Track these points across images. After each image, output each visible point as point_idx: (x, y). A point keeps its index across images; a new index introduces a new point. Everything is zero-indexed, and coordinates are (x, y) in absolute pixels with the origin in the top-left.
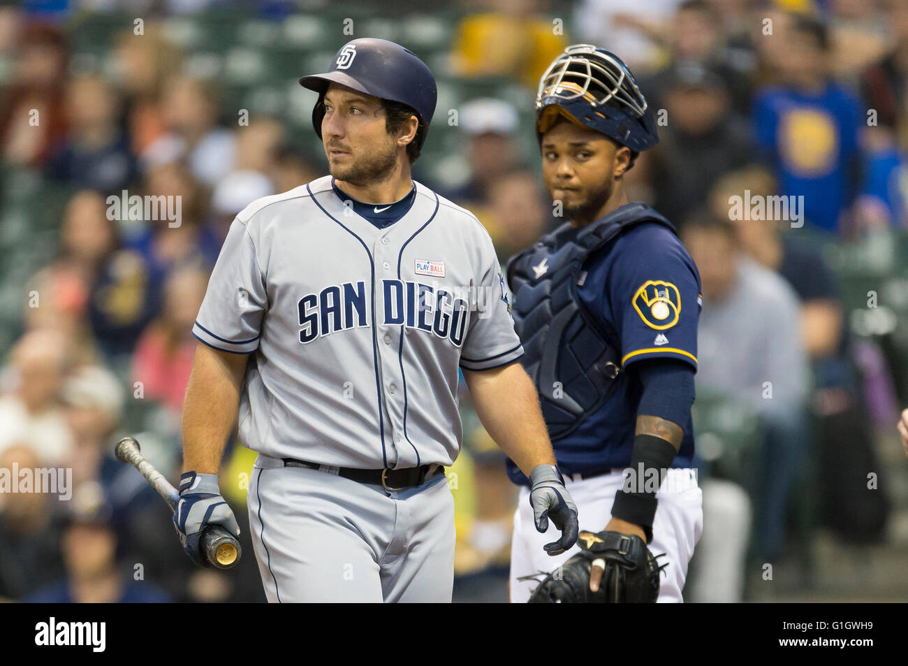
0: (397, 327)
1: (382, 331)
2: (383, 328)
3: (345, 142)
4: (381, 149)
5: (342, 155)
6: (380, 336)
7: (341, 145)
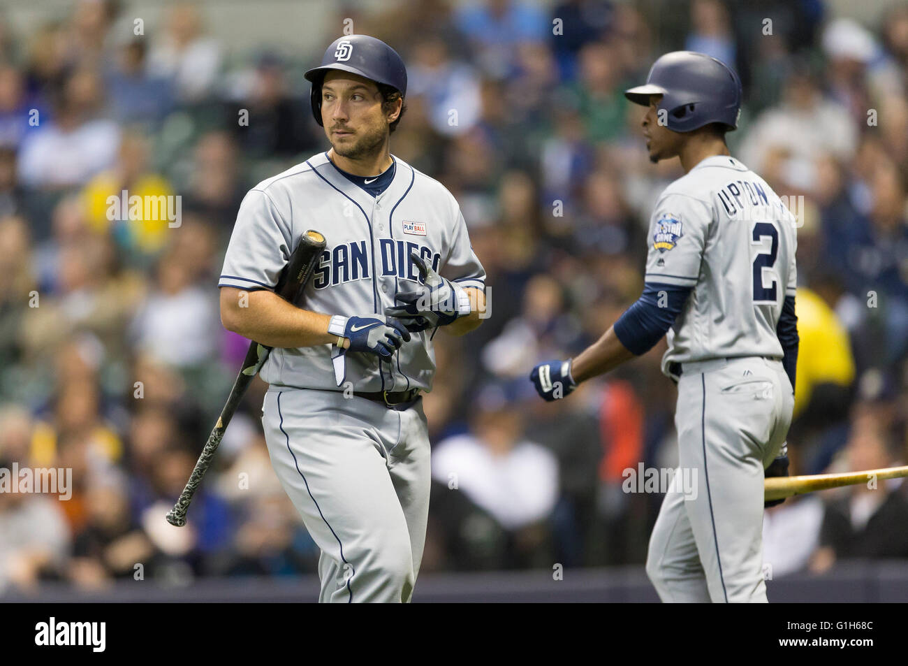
0: (392, 278)
1: (380, 281)
2: (381, 279)
3: (350, 124)
4: (378, 128)
5: (347, 135)
6: (379, 286)
7: (346, 128)
